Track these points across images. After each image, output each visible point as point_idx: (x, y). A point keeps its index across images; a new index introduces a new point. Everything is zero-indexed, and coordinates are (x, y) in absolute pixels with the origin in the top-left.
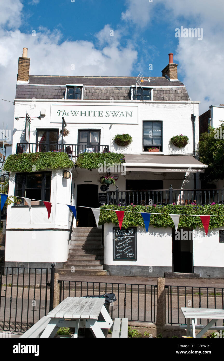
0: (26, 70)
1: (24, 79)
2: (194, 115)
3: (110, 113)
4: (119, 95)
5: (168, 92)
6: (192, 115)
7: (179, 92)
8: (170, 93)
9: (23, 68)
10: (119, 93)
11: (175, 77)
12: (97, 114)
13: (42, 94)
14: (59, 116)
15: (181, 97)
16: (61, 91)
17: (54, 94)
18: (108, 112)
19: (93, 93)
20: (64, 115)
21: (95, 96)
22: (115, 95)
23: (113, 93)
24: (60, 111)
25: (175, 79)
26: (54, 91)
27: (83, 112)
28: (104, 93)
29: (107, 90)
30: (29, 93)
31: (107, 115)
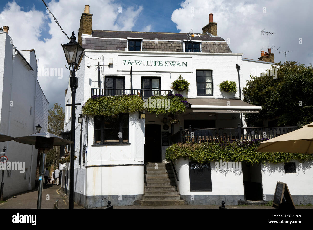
0: (90, 25)
1: (87, 32)
2: (239, 65)
3: (169, 63)
4: (172, 48)
5: (212, 46)
6: (237, 65)
7: (221, 46)
8: (214, 47)
9: (87, 23)
10: (171, 46)
11: (215, 34)
12: (157, 64)
13: (106, 46)
14: (125, 65)
15: (224, 50)
16: (122, 43)
17: (116, 46)
18: (166, 62)
19: (149, 46)
20: (129, 64)
21: (152, 49)
22: (169, 48)
23: (167, 46)
24: (126, 61)
25: (215, 35)
26: (116, 43)
27: (146, 62)
28: (159, 46)
29: (161, 44)
30: (94, 45)
31: (166, 65)
